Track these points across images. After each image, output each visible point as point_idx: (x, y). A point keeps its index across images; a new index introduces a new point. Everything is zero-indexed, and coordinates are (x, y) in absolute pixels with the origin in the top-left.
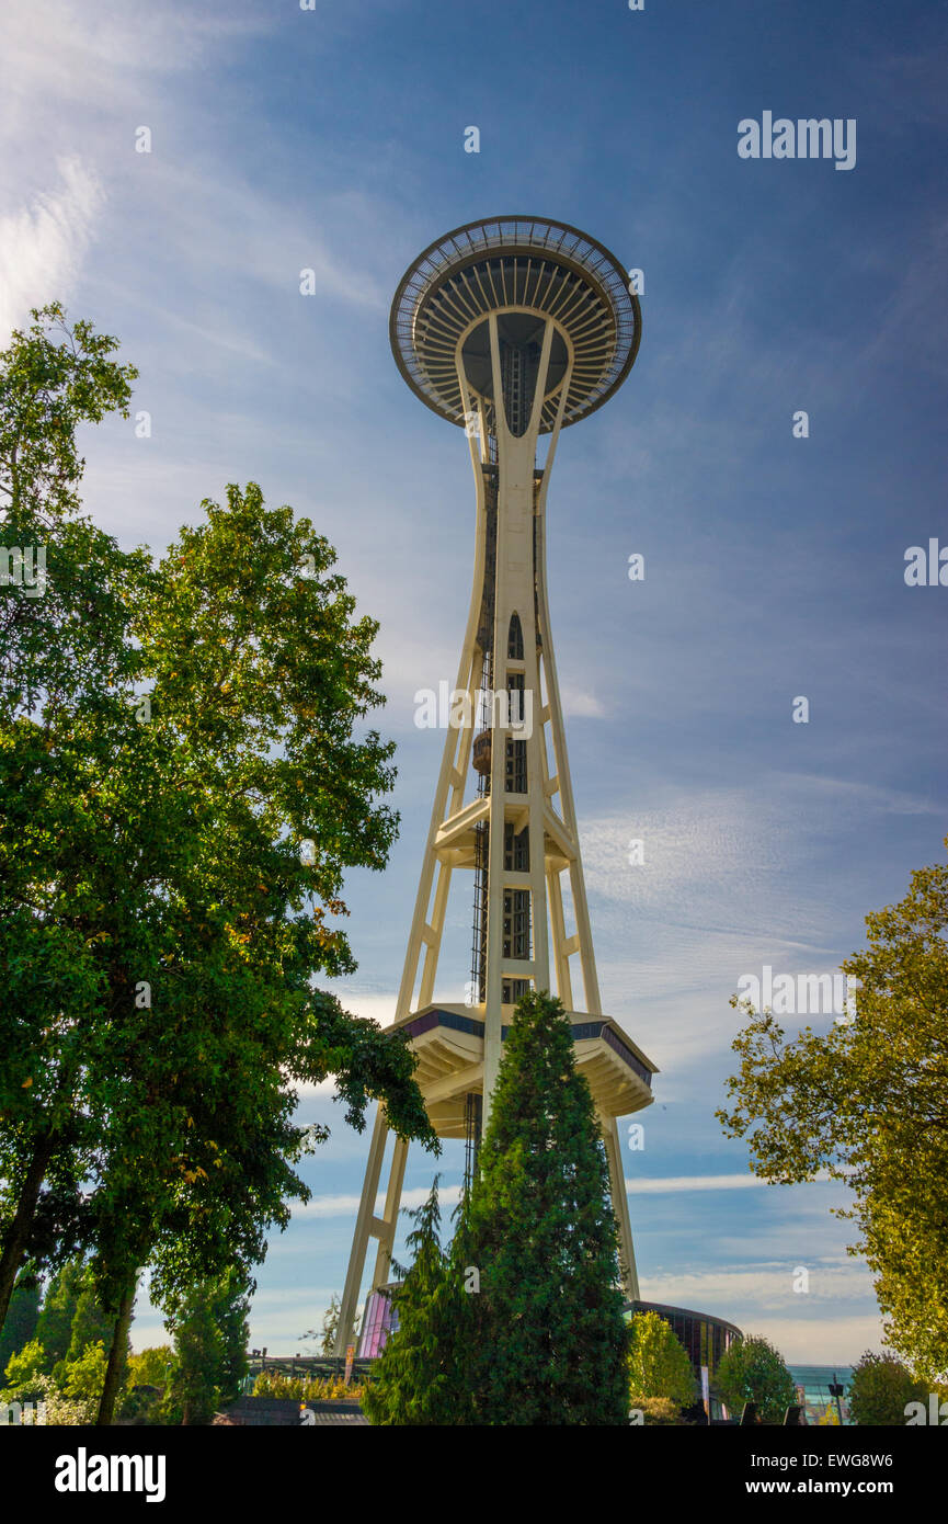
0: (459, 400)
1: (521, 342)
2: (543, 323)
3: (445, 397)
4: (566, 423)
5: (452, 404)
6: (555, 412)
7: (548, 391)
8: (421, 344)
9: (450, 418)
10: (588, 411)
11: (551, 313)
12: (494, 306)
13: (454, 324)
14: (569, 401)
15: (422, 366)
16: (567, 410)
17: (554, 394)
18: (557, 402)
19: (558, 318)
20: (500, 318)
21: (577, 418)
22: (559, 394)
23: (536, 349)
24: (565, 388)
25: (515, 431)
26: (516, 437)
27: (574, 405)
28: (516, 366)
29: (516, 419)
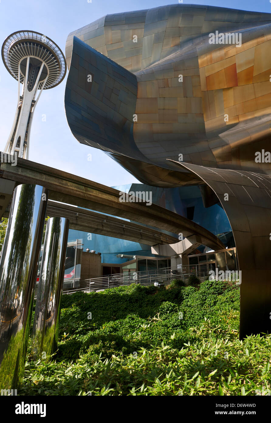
0: (18, 75)
1: (35, 66)
2: (42, 63)
3: (14, 73)
4: (44, 89)
5: (16, 75)
6: (42, 86)
7: (40, 80)
9: (15, 78)
10: (50, 88)
11: (44, 60)
12: (29, 55)
13: (20, 56)
14: (46, 84)
15: (9, 62)
16: (45, 86)
17: (42, 81)
18: (43, 84)
19: (46, 62)
20: (30, 58)
21: (47, 89)
22: (44, 82)
23: (39, 68)
24: (45, 80)
25: (30, 89)
26: (29, 91)
27: (47, 86)
28: (34, 72)
29: (31, 86)
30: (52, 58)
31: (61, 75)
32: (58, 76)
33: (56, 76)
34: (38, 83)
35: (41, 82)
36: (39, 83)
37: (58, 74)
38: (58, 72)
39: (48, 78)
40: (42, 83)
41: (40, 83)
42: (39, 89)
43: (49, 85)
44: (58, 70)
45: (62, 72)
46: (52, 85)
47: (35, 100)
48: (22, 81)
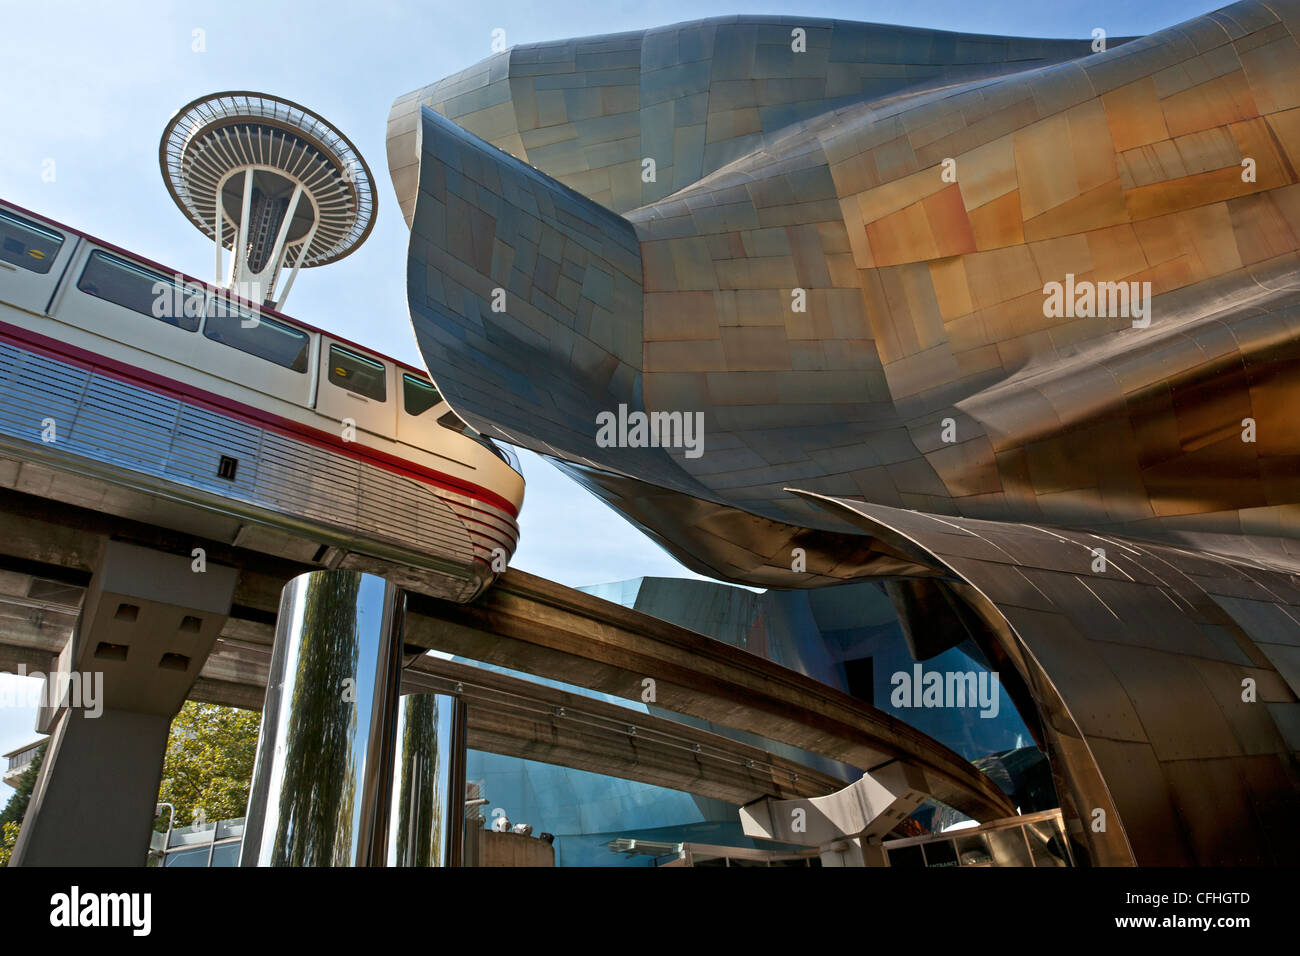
0: (214, 222)
1: (269, 197)
2: (293, 186)
3: (202, 215)
4: (304, 266)
5: (207, 222)
6: (296, 257)
7: (288, 239)
8: (188, 167)
9: (205, 231)
10: (322, 263)
11: (301, 179)
12: (251, 162)
13: (222, 164)
14: (309, 251)
15: (186, 184)
16: (306, 258)
17: (297, 243)
18: (299, 250)
19: (307, 184)
20: (256, 172)
21: (313, 265)
22: (302, 245)
23: (286, 202)
24: (308, 240)
25: (256, 265)
26: (254, 272)
27: (314, 256)
28: (267, 214)
29: (258, 257)
30: (326, 174)
31: (361, 222)
32: (350, 226)
33: (343, 226)
34: (284, 246)
35: (293, 244)
36: (287, 249)
37: (349, 222)
38: (349, 214)
39: (318, 231)
40: (297, 247)
41: (291, 248)
42: (285, 266)
43: (321, 253)
44: (349, 209)
45: (363, 214)
46: (330, 254)
47: (275, 299)
48: (227, 242)
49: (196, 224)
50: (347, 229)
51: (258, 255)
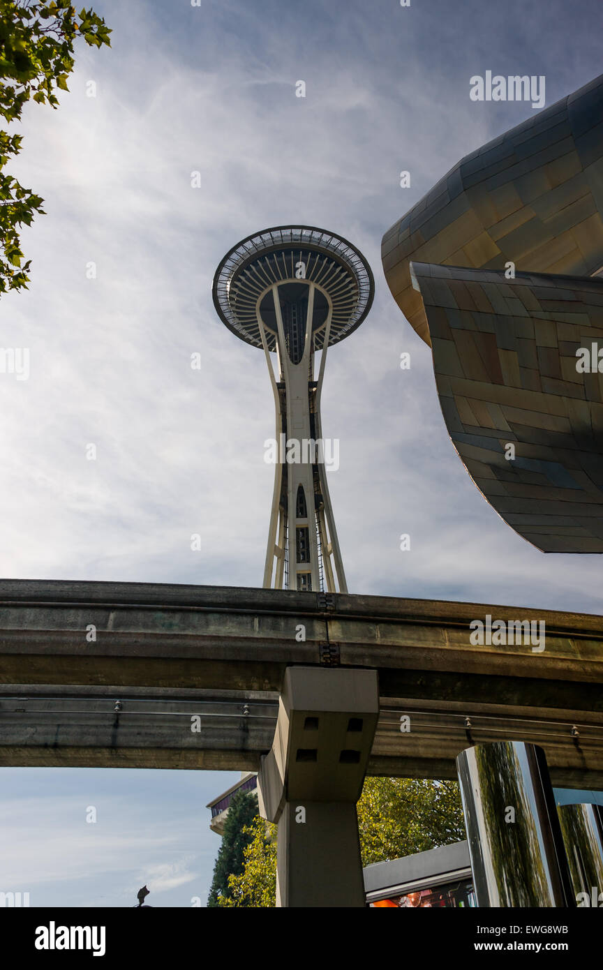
0: (259, 335)
1: (294, 298)
2: (307, 287)
3: (250, 333)
4: (330, 344)
5: (255, 337)
6: (323, 339)
7: (314, 329)
8: (234, 303)
9: (255, 344)
10: (343, 337)
11: (312, 280)
12: (275, 281)
13: (254, 291)
14: (331, 332)
15: (235, 315)
16: (330, 338)
17: (321, 329)
18: (324, 334)
19: (317, 282)
20: (280, 288)
21: (336, 341)
22: (325, 329)
23: (306, 300)
24: (328, 323)
25: (296, 359)
26: (296, 364)
27: (335, 334)
28: (294, 315)
29: (296, 351)
30: (329, 268)
31: (363, 295)
32: (356, 301)
33: (351, 303)
34: (312, 335)
35: (317, 331)
36: (315, 336)
37: (354, 298)
38: (353, 292)
39: (333, 318)
40: (321, 332)
41: (317, 335)
42: (317, 349)
43: (340, 330)
44: (352, 288)
45: (364, 288)
46: (346, 329)
47: (316, 379)
48: (271, 347)
49: (248, 341)
50: (354, 304)
51: (296, 349)
